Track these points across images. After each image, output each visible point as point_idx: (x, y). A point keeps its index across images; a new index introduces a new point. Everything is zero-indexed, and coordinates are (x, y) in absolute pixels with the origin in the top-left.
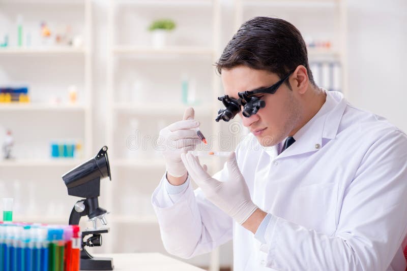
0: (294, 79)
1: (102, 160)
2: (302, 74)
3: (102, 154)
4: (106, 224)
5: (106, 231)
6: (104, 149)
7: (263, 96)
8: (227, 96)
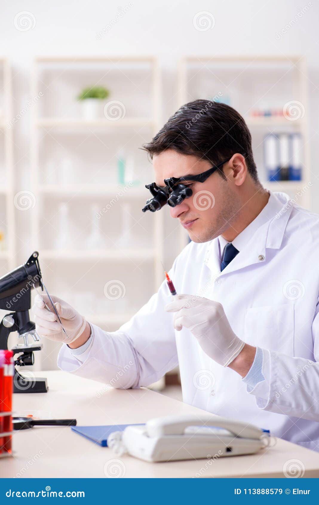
0: (230, 168)
1: (33, 267)
2: (240, 164)
3: (32, 262)
4: (38, 341)
5: (38, 349)
6: (34, 255)
7: (192, 184)
8: (155, 183)
